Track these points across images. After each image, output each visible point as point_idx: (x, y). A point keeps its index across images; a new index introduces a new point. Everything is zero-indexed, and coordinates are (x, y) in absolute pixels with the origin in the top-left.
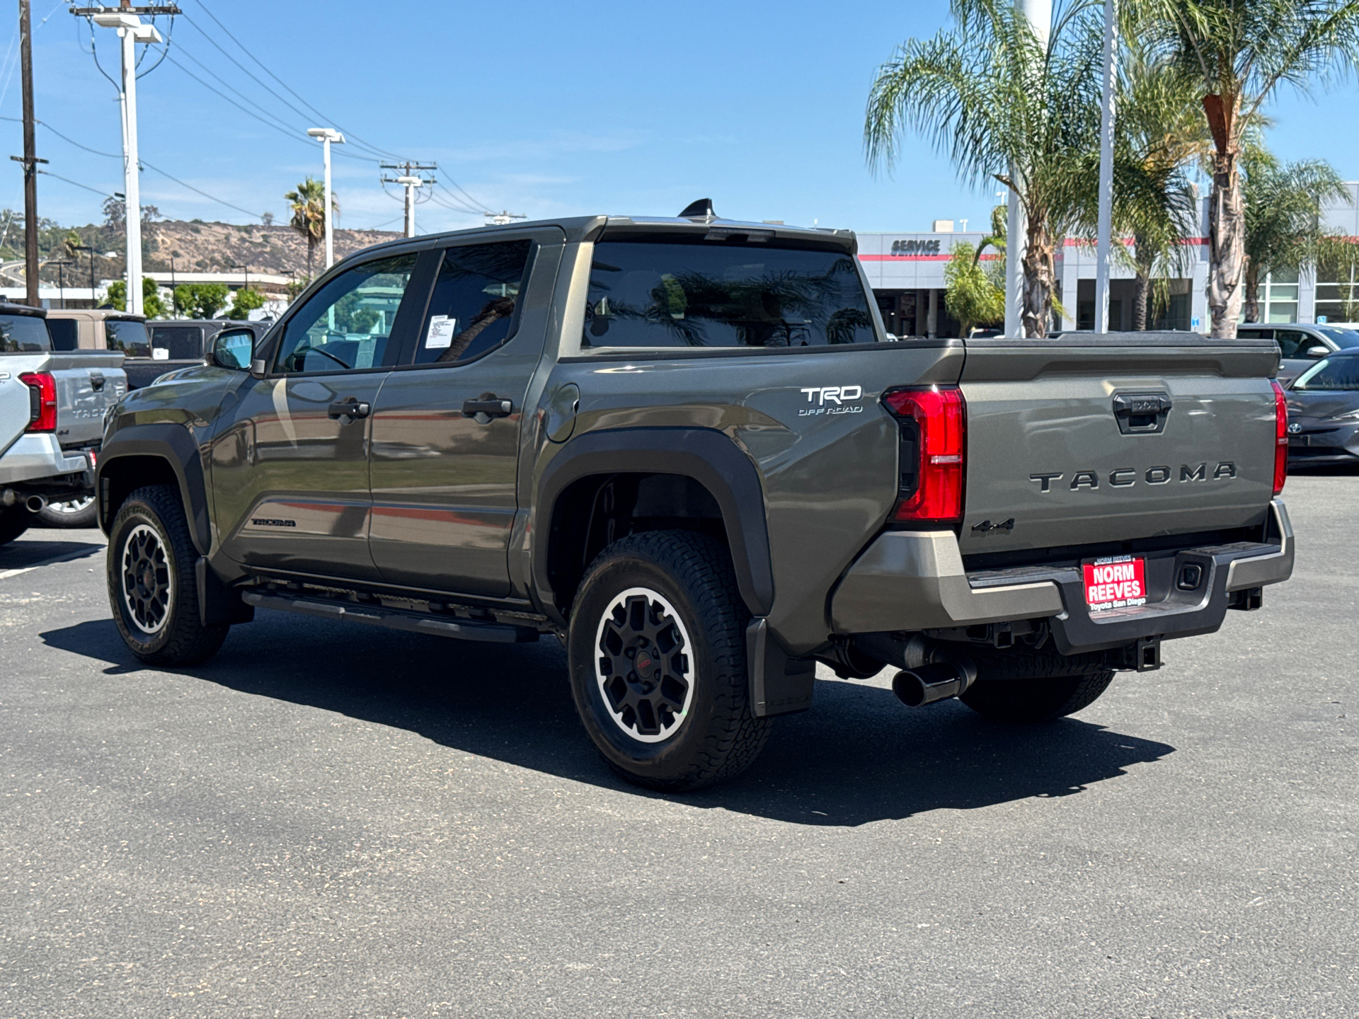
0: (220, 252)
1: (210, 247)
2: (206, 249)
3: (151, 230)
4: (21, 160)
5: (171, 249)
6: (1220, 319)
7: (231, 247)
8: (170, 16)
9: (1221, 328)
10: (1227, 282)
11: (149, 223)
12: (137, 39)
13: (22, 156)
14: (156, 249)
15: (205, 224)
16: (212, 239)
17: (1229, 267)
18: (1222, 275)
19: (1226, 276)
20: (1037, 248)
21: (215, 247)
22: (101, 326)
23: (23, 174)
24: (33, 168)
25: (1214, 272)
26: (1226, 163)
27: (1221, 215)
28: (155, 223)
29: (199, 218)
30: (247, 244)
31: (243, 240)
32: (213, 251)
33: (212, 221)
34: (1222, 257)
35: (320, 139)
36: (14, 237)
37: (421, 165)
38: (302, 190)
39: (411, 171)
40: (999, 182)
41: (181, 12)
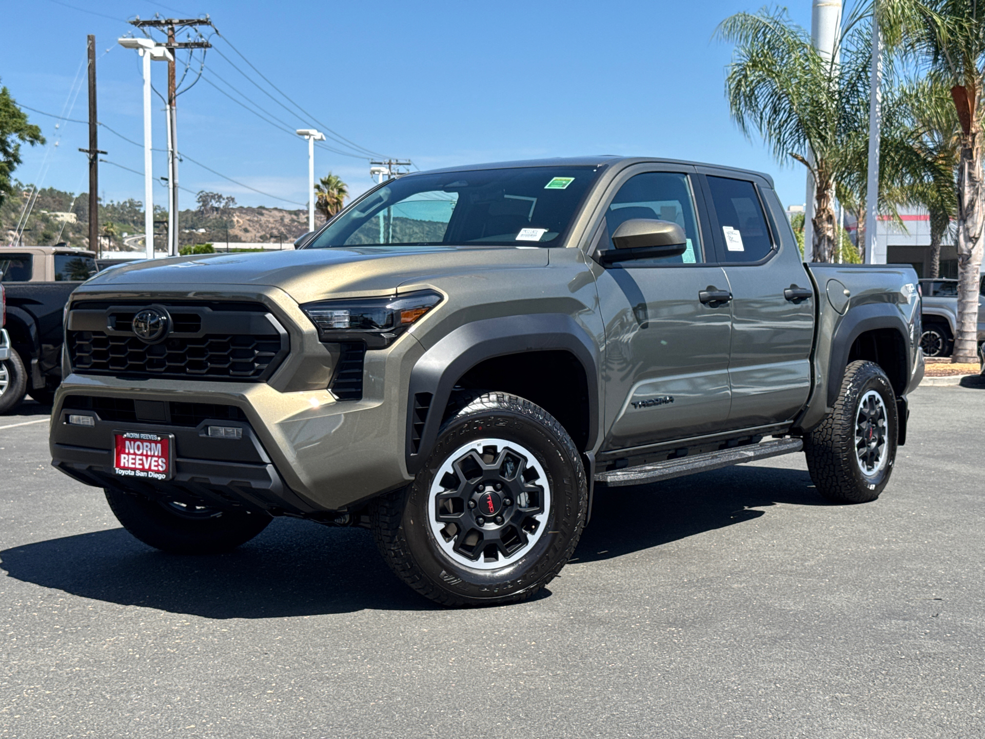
0: (277, 229)
1: (270, 225)
2: (268, 227)
3: (229, 213)
4: (87, 151)
5: (243, 227)
6: (965, 264)
7: (284, 226)
8: (203, 49)
9: (966, 272)
10: (972, 235)
11: (228, 209)
12: (153, 58)
13: (88, 148)
14: (233, 227)
15: (267, 209)
16: (271, 220)
17: (973, 223)
18: (967, 230)
19: (971, 230)
20: (824, 210)
21: (273, 226)
22: (51, 259)
23: (88, 161)
24: (95, 157)
25: (961, 228)
26: (970, 140)
27: (966, 181)
28: (232, 209)
29: (263, 205)
30: (296, 223)
31: (293, 221)
32: (272, 228)
33: (272, 207)
34: (967, 215)
35: (306, 137)
36: (135, 218)
37: (400, 161)
38: (323, 183)
39: (392, 166)
40: (795, 160)
41: (211, 46)
